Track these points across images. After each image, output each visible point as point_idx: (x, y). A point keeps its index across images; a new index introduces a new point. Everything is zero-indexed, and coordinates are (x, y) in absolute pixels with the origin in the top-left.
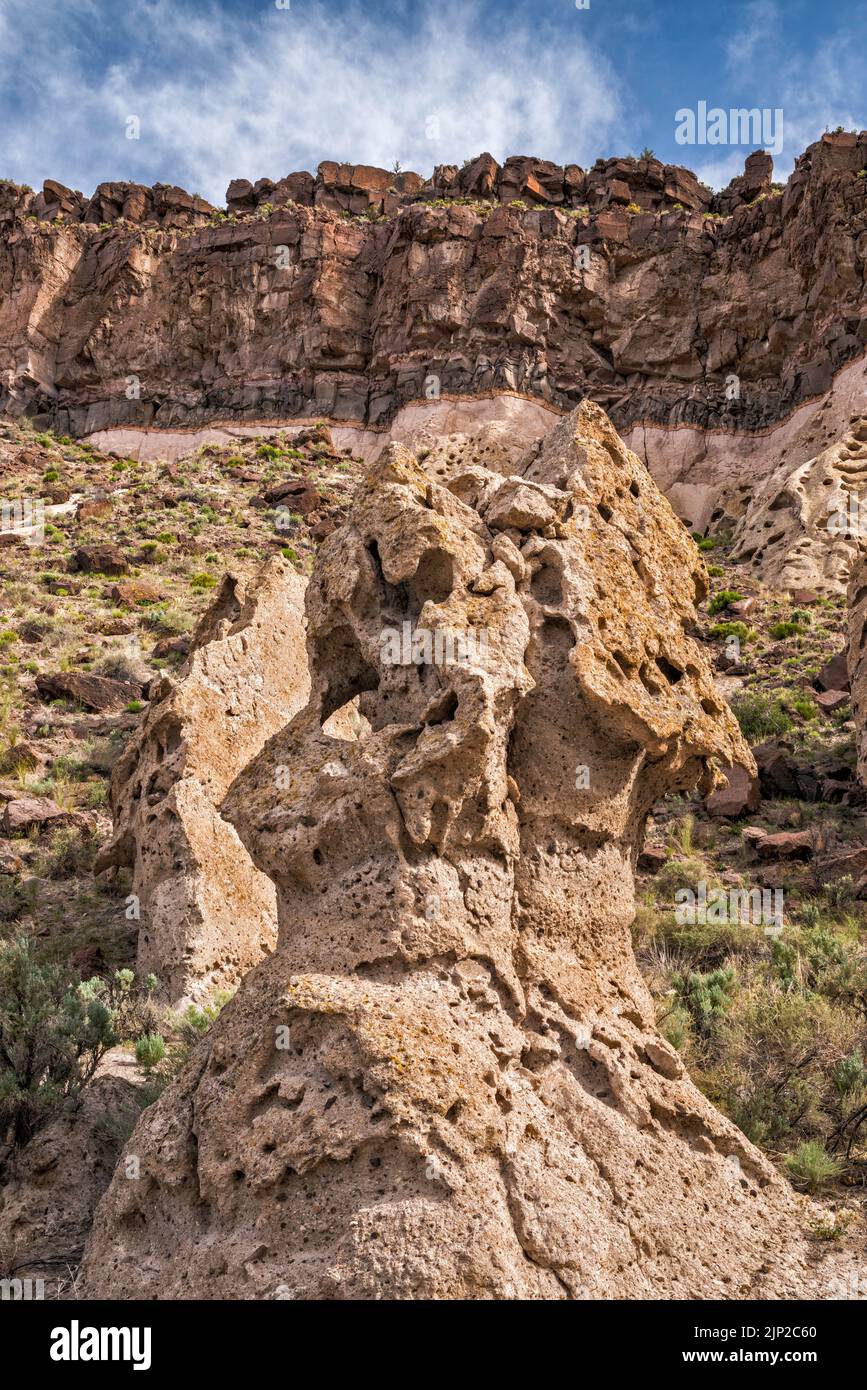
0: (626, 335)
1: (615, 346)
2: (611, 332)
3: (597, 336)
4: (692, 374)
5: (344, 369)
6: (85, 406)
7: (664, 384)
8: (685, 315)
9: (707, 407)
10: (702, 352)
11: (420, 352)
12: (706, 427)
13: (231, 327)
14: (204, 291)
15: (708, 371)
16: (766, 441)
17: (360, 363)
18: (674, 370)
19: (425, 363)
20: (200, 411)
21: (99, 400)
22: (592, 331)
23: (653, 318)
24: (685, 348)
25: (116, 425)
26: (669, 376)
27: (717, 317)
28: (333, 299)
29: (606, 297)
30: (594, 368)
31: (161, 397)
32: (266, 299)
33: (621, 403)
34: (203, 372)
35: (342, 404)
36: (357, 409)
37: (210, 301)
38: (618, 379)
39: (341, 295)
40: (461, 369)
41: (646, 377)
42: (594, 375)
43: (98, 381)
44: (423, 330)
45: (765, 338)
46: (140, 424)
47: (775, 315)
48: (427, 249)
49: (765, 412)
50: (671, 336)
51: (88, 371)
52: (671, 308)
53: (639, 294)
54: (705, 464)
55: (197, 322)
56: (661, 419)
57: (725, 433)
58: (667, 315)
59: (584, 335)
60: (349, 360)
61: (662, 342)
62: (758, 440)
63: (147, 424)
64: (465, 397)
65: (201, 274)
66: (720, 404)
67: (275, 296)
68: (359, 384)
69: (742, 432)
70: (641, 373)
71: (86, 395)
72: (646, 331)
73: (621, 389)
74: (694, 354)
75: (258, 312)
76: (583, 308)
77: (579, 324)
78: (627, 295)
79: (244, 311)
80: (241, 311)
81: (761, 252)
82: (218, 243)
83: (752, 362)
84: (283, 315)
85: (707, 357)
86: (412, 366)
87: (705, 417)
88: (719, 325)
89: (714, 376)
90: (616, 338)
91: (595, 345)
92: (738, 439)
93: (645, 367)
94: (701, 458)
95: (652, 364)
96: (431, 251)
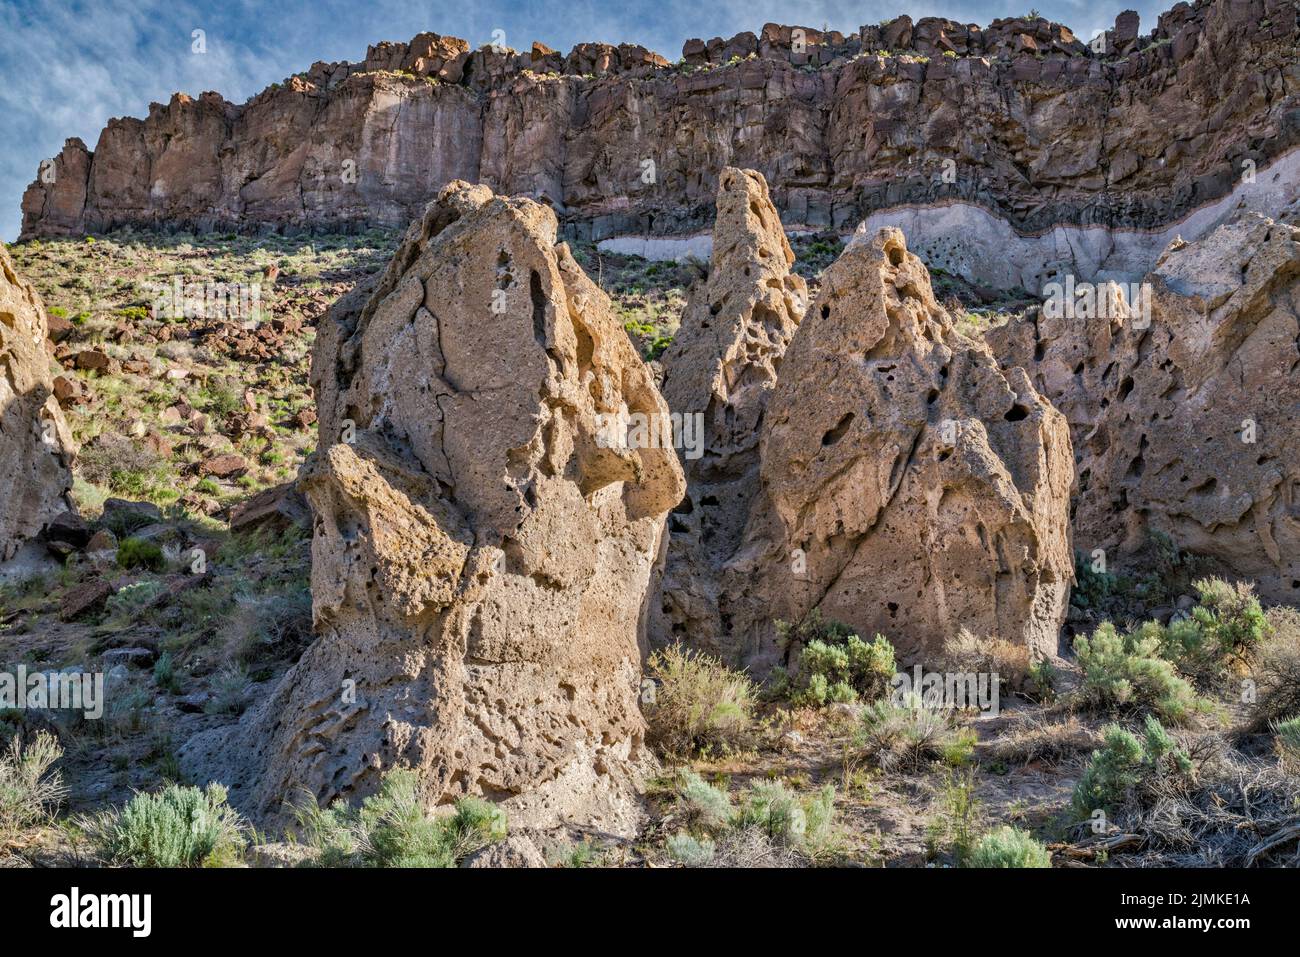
0: (1044, 155)
1: (1033, 164)
2: (1030, 153)
3: (1019, 157)
4: (1096, 186)
5: (811, 186)
6: (590, 220)
7: (1074, 193)
8: (1091, 139)
9: (1111, 211)
10: (1105, 168)
11: (884, 171)
12: (1112, 227)
13: (711, 154)
14: (688, 126)
15: (1110, 183)
16: (1162, 237)
17: (825, 181)
18: (1082, 182)
19: (887, 180)
20: (690, 222)
21: (601, 214)
22: (1014, 153)
23: (1065, 142)
24: (1093, 165)
25: (621, 233)
26: (1078, 188)
27: (1121, 140)
28: (801, 130)
29: (1027, 125)
30: (1015, 182)
31: (655, 211)
32: (742, 131)
33: (1038, 209)
34: (688, 191)
35: (814, 214)
36: (824, 217)
37: (692, 134)
38: (1034, 190)
39: (805, 127)
40: (920, 184)
41: (1058, 187)
42: (1015, 187)
43: (601, 199)
44: (887, 153)
45: (1162, 155)
46: (641, 233)
47: (1175, 137)
48: (880, 90)
49: (1160, 214)
50: (1077, 156)
51: (593, 191)
52: (1079, 134)
53: (1054, 124)
54: (1117, 255)
55: (682, 151)
56: (1075, 220)
57: (1128, 230)
58: (1075, 139)
59: (1008, 156)
60: (817, 178)
61: (1071, 160)
62: (1155, 236)
63: (646, 232)
64: (925, 205)
65: (683, 113)
66: (1120, 208)
67: (749, 129)
68: (824, 197)
69: (1141, 230)
70: (1055, 185)
71: (589, 210)
72: (1059, 152)
73: (1037, 198)
74: (1099, 170)
75: (735, 143)
76: (1009, 134)
77: (1004, 147)
78: (1043, 124)
79: (723, 140)
80: (721, 142)
81: (1160, 89)
82: (696, 88)
83: (1149, 175)
84: (757, 143)
85: (1109, 172)
86: (874, 182)
87: (1111, 219)
88: (1123, 146)
89: (1115, 187)
90: (1035, 158)
91: (1017, 164)
92: (1139, 236)
93: (1059, 181)
94: (1112, 251)
95: (1064, 178)
96: (885, 91)
